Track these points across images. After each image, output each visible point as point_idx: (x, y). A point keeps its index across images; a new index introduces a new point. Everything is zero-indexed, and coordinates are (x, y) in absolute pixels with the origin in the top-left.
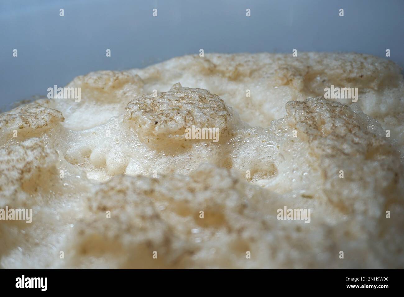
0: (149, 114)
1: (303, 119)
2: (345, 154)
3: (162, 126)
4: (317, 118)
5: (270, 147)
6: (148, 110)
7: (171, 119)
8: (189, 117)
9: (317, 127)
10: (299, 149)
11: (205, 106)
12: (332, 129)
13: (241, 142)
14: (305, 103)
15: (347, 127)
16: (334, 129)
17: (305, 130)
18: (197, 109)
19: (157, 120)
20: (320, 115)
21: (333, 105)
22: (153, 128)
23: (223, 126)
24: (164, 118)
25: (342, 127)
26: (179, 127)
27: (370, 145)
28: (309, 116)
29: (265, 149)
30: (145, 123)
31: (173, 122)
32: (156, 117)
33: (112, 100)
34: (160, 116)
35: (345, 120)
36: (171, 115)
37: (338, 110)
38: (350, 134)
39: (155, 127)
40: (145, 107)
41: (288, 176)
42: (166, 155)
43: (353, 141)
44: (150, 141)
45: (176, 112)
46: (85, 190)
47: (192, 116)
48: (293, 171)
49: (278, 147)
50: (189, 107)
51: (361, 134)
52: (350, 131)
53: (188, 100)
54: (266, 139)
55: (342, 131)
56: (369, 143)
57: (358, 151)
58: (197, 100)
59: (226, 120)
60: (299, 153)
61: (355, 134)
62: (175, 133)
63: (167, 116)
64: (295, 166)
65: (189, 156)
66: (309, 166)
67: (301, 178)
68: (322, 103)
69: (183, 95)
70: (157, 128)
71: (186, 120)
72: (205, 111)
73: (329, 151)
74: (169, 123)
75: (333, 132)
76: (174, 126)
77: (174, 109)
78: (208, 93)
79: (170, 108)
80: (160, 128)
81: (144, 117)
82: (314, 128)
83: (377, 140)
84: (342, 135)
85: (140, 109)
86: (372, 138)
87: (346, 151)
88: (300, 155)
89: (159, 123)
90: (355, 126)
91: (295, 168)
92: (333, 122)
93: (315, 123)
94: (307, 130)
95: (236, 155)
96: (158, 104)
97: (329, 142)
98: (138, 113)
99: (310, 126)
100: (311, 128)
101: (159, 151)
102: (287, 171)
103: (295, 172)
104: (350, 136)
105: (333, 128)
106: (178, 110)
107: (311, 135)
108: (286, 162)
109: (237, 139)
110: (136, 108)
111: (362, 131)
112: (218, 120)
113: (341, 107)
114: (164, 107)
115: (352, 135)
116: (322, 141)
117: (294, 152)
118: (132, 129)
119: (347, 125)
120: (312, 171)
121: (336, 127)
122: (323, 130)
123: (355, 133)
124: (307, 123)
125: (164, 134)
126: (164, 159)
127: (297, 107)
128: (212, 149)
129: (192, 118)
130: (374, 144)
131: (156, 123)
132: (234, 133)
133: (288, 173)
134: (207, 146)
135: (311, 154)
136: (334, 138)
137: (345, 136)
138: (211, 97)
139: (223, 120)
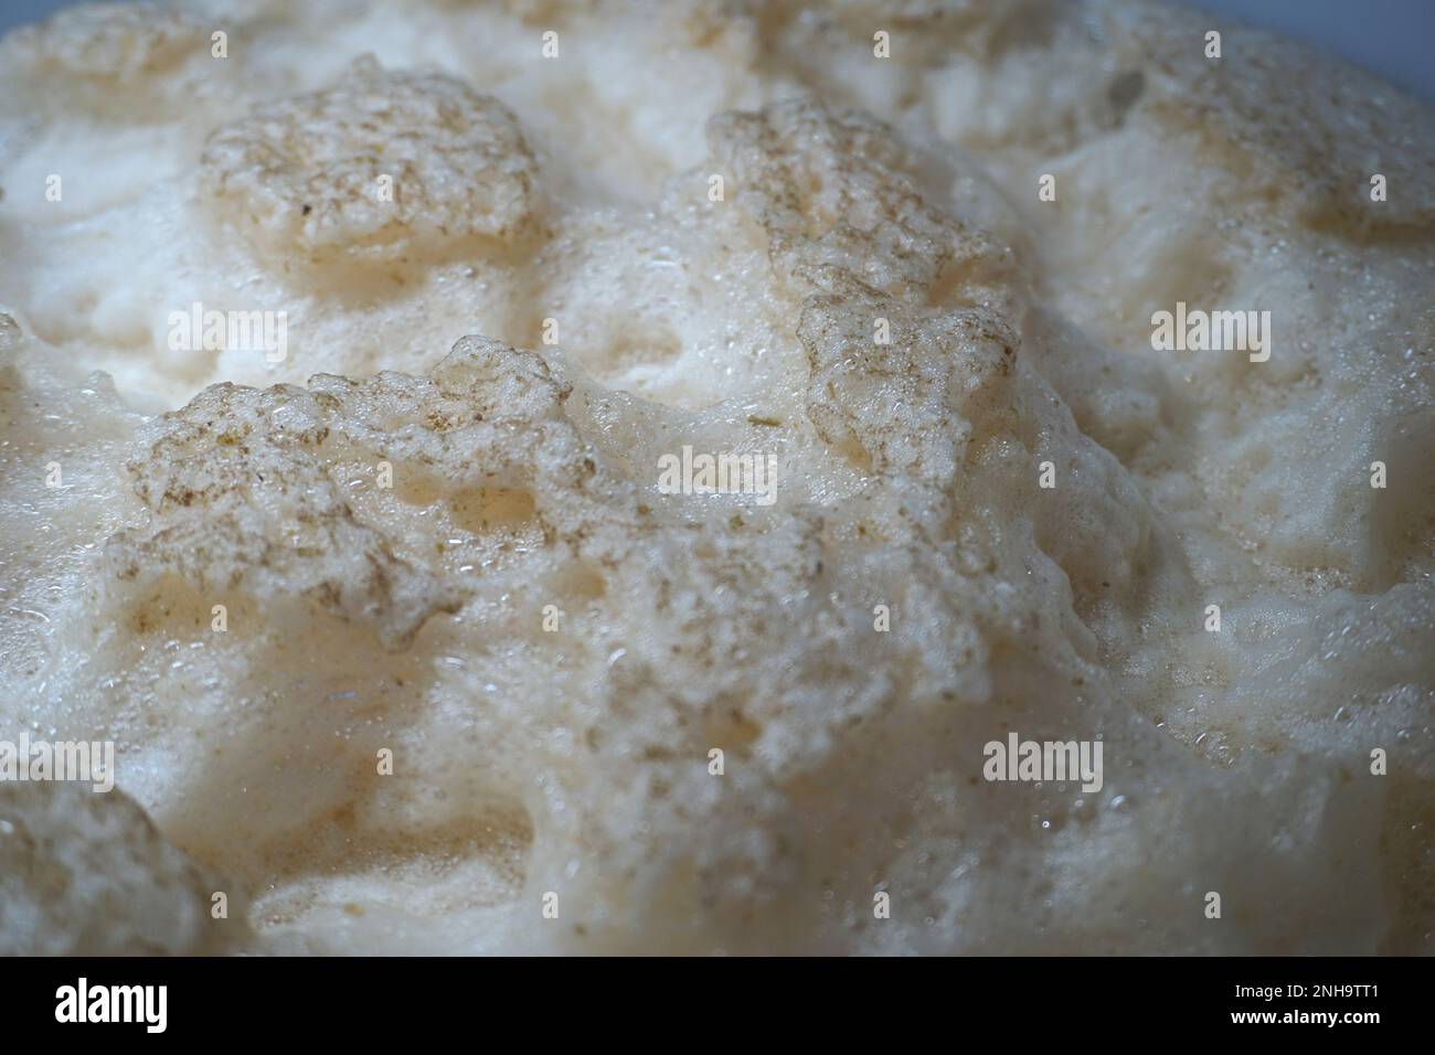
0: (280, 180)
1: (755, 177)
2: (871, 292)
3: (326, 221)
4: (799, 170)
5: (663, 268)
6: (275, 163)
7: (354, 194)
8: (411, 186)
9: (796, 204)
10: (744, 272)
11: (460, 141)
12: (838, 207)
13: (575, 253)
14: (762, 117)
15: (883, 200)
16: (844, 210)
17: (760, 215)
18: (432, 157)
19: (309, 199)
20: (807, 159)
21: (849, 122)
22: (297, 228)
23: (518, 208)
24: (329, 192)
25: (870, 200)
26: (382, 220)
27: (944, 257)
28: (774, 164)
29: (649, 277)
30: (269, 211)
31: (360, 205)
32: (303, 188)
33: (150, 113)
34: (317, 184)
35: (878, 175)
36: (352, 179)
37: (861, 139)
38: (888, 223)
39: (303, 223)
40: (264, 153)
41: (712, 359)
42: (347, 310)
43: (896, 246)
44: (292, 268)
45: (366, 167)
46: (115, 431)
47: (419, 181)
48: (727, 342)
49: (685, 267)
50: (408, 151)
51: (920, 221)
52: (892, 213)
53: (401, 124)
54: (651, 242)
55: (867, 213)
56: (941, 252)
57: (908, 280)
58: (434, 124)
59: (526, 187)
60: (744, 288)
61: (904, 225)
62: (371, 239)
63: (338, 185)
64: (731, 327)
65: (421, 308)
66: (773, 328)
67: (749, 363)
68: (814, 122)
69: (383, 104)
70: (310, 226)
71: (402, 197)
72: (460, 159)
73: (826, 284)
74: (348, 208)
75: (840, 220)
76: (363, 218)
77: (359, 160)
78: (468, 93)
79: (347, 153)
80: (319, 228)
81: (268, 193)
82: (789, 207)
83: (965, 239)
84: (868, 227)
85: (249, 160)
86: (953, 233)
87: (875, 282)
88: (746, 294)
89: (315, 212)
90: (905, 196)
91: (732, 334)
92: (842, 184)
93: (792, 190)
94: (766, 215)
95: (560, 298)
96: (307, 140)
97: (828, 254)
98: (246, 178)
99: (778, 199)
100: (779, 206)
101: (321, 296)
102: (710, 344)
103: (731, 345)
104: (891, 232)
105: (844, 205)
106: (374, 161)
107: (777, 234)
108: (705, 312)
109: (563, 243)
110: (234, 156)
111: (925, 213)
112: (501, 189)
113: (871, 132)
114: (327, 152)
115: (896, 229)
116: (808, 251)
117: (728, 284)
118: (228, 228)
119: (883, 193)
120: (780, 343)
121: (851, 201)
122: (813, 212)
123: (905, 219)
124: (767, 190)
125: (334, 247)
126: (339, 324)
127: (739, 133)
128: (490, 285)
129: (417, 187)
130: (958, 254)
131: (307, 210)
132: (554, 226)
133: (711, 348)
134: (474, 275)
135: (778, 291)
136: (844, 240)
137: (875, 231)
138: (477, 109)
139: (518, 191)
